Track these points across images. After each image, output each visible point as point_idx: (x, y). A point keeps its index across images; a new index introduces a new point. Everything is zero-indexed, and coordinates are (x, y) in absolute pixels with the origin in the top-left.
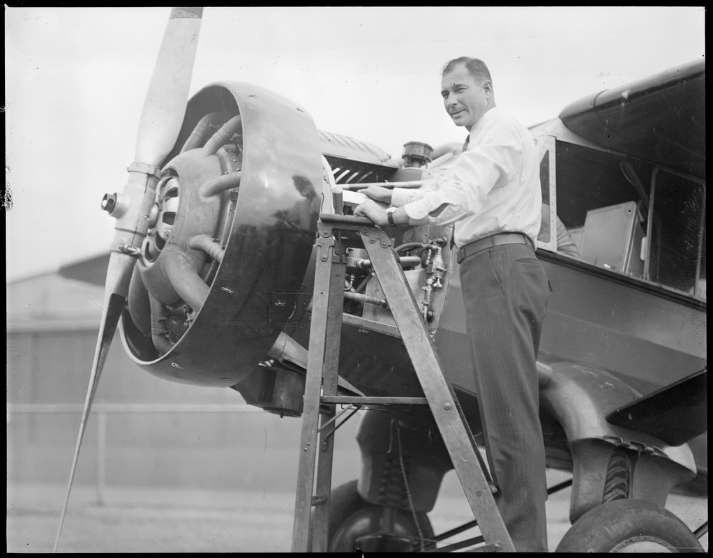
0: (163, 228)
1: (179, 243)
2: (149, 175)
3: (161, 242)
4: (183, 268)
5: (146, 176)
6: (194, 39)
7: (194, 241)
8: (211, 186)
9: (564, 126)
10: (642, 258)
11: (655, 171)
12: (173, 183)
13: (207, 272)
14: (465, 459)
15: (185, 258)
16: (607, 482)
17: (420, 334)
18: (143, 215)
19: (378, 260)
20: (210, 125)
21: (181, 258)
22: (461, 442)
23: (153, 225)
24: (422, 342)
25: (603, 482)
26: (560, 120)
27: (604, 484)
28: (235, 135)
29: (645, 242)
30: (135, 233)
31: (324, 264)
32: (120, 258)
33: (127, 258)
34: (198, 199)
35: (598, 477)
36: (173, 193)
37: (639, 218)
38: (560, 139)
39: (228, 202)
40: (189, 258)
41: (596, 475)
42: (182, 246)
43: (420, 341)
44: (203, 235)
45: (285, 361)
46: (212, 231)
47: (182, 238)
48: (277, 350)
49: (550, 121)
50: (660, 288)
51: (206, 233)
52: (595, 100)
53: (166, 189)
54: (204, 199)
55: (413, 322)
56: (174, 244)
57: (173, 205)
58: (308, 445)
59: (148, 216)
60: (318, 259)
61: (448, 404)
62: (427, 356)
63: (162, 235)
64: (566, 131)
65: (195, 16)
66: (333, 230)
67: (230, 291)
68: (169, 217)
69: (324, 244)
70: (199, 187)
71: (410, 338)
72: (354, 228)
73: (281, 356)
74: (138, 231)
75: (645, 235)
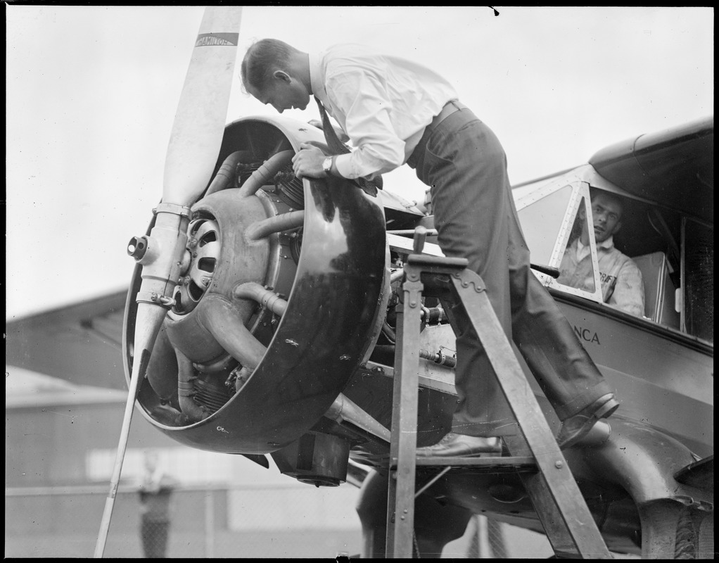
0: (200, 277)
1: (223, 292)
2: (182, 216)
3: (197, 292)
4: (229, 319)
5: (178, 217)
6: (228, 68)
7: (241, 289)
8: (259, 229)
9: (594, 172)
10: (677, 309)
11: (684, 220)
12: (208, 226)
13: (254, 324)
14: (581, 521)
15: (230, 308)
16: (677, 544)
17: (524, 387)
18: (176, 261)
19: (474, 306)
20: (238, 164)
21: (226, 308)
22: (576, 503)
23: (185, 273)
24: (526, 394)
25: (673, 544)
26: (591, 166)
27: (674, 547)
28: (279, 173)
29: (679, 294)
30: (167, 281)
31: (413, 311)
32: (150, 309)
33: (158, 309)
34: (244, 243)
35: (668, 541)
36: (210, 237)
37: (668, 269)
38: (593, 185)
39: (277, 247)
40: (234, 308)
41: (666, 538)
42: (227, 296)
43: (524, 394)
44: (251, 283)
45: (345, 422)
46: (261, 278)
47: (227, 286)
48: (334, 410)
49: (582, 166)
50: (696, 341)
51: (255, 280)
52: (634, 144)
53: (200, 233)
54: (250, 243)
55: (515, 373)
56: (217, 293)
57: (212, 250)
58: (406, 513)
59: (180, 263)
60: (406, 305)
61: (559, 462)
62: (533, 410)
63: (199, 283)
64: (598, 177)
65: (229, 43)
66: (422, 273)
67: (295, 344)
68: (207, 264)
69: (412, 289)
70: (244, 229)
71: (513, 390)
72: (445, 271)
73: (339, 416)
74: (170, 279)
75: (679, 287)
